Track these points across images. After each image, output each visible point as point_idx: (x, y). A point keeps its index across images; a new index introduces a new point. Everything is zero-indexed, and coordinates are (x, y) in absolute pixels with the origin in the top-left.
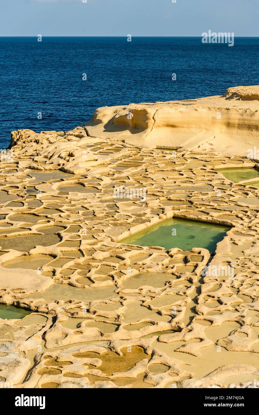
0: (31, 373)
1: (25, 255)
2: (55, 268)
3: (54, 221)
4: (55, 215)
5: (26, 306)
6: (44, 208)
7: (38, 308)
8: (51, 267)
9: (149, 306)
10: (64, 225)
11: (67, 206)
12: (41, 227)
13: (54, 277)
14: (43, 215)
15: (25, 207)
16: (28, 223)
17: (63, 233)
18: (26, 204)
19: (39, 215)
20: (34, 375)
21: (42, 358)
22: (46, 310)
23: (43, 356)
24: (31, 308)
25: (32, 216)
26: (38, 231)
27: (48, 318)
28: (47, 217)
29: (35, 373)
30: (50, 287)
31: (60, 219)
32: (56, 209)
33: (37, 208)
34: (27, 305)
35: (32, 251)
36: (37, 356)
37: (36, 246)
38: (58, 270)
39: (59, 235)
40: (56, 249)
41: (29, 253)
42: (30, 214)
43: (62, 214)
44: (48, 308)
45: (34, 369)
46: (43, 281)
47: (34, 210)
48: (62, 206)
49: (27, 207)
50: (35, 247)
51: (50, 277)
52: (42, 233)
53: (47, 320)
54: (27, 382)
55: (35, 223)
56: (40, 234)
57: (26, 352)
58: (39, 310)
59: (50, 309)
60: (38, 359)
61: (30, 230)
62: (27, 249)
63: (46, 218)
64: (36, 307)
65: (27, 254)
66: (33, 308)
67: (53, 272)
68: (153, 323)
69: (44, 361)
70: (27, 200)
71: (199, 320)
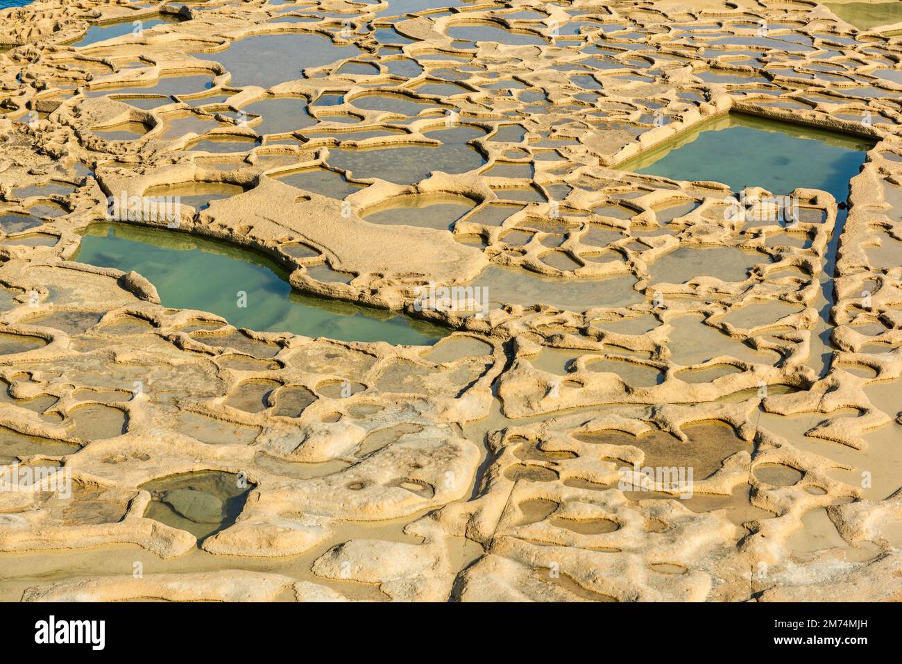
0: (489, 476)
1: (408, 192)
2: (487, 228)
3: (458, 112)
4: (458, 97)
5: (437, 315)
6: (427, 78)
7: (465, 320)
8: (477, 225)
9: (724, 326)
10: (485, 123)
11: (478, 75)
12: (430, 127)
13: (487, 248)
14: (429, 96)
15: (383, 76)
16: (399, 115)
17: (486, 142)
18: (384, 68)
19: (420, 95)
20: (498, 479)
21: (506, 442)
22: (485, 327)
23: (508, 436)
24: (450, 322)
25: (402, 100)
26: (426, 135)
27: (492, 346)
28: (438, 101)
29: (498, 475)
30: (482, 271)
31: (470, 108)
32: (456, 83)
33: (412, 80)
34: (440, 313)
35: (425, 185)
36: (490, 435)
37: (432, 172)
38: (495, 233)
39: (478, 147)
40: (481, 181)
41: (417, 188)
42: (398, 92)
43: (474, 96)
44: (489, 323)
45: (494, 466)
46: (465, 258)
47: (405, 84)
48: (469, 76)
49: (388, 76)
50: (430, 175)
51: (478, 249)
52: (438, 141)
53: (493, 350)
54: (486, 496)
55: (416, 116)
56: (433, 143)
57: (463, 424)
58: (469, 326)
59: (494, 324)
60: (496, 441)
61: (408, 132)
62: (411, 180)
63: (438, 105)
64: (460, 318)
65: (413, 190)
66: (454, 320)
67: (481, 236)
68: (742, 368)
69: (512, 449)
70: (384, 58)
71: (845, 362)
